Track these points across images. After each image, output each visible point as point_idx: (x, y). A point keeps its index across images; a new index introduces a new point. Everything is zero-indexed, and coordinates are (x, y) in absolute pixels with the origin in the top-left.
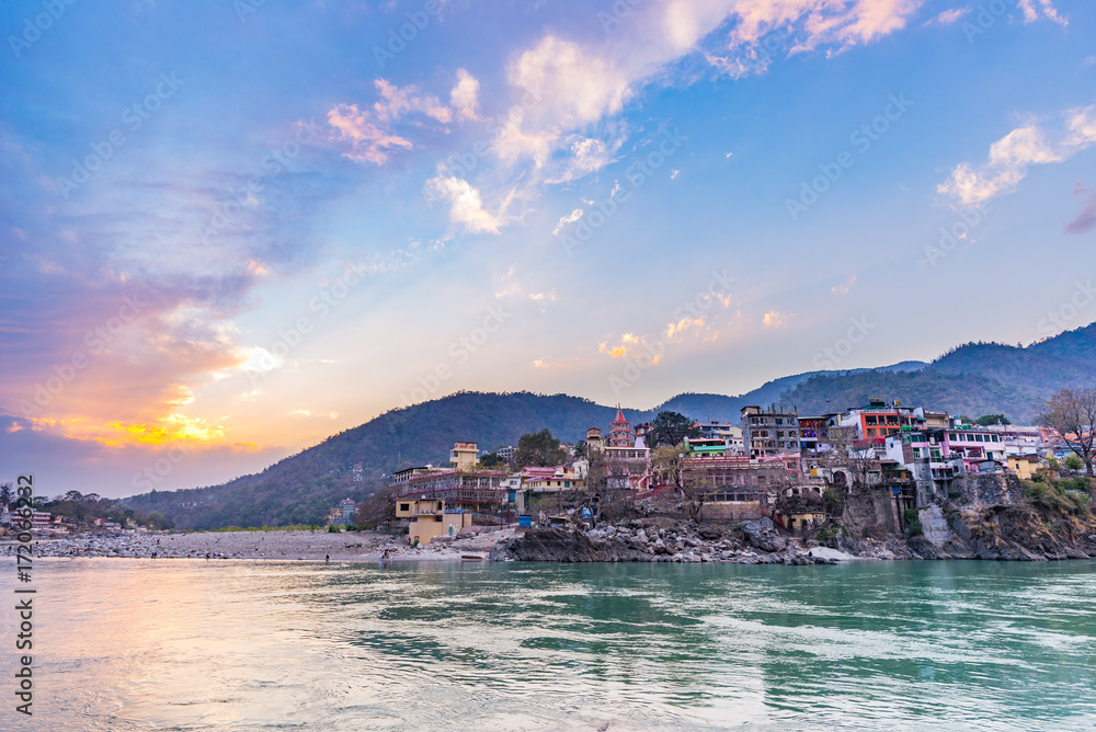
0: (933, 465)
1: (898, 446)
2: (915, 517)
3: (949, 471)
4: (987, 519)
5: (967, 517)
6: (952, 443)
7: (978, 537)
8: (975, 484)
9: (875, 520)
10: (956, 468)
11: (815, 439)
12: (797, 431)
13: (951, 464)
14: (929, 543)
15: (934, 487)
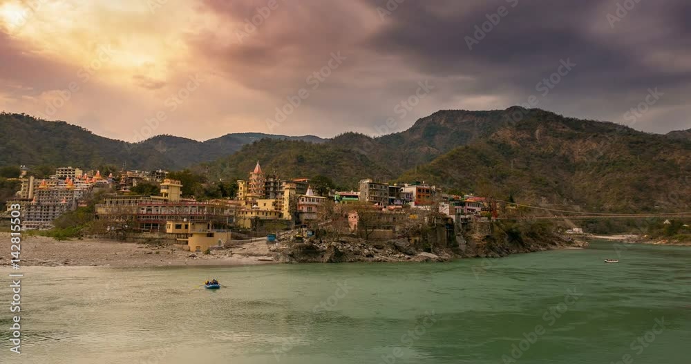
0: (462, 216)
1: (447, 206)
2: (454, 238)
3: (466, 219)
4: (483, 240)
5: (475, 239)
6: (468, 207)
7: (479, 247)
8: (478, 226)
9: (437, 240)
10: (470, 219)
11: (394, 198)
12: (388, 192)
13: (467, 216)
14: (461, 250)
15: (461, 226)
